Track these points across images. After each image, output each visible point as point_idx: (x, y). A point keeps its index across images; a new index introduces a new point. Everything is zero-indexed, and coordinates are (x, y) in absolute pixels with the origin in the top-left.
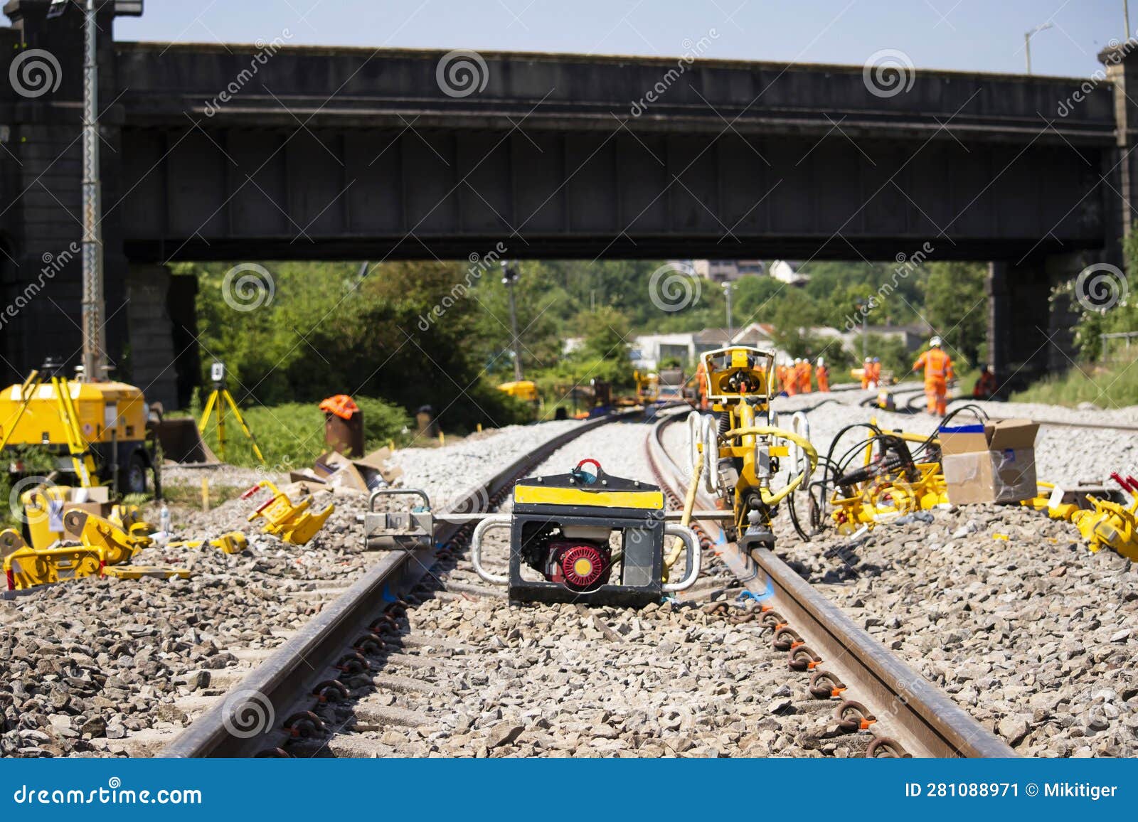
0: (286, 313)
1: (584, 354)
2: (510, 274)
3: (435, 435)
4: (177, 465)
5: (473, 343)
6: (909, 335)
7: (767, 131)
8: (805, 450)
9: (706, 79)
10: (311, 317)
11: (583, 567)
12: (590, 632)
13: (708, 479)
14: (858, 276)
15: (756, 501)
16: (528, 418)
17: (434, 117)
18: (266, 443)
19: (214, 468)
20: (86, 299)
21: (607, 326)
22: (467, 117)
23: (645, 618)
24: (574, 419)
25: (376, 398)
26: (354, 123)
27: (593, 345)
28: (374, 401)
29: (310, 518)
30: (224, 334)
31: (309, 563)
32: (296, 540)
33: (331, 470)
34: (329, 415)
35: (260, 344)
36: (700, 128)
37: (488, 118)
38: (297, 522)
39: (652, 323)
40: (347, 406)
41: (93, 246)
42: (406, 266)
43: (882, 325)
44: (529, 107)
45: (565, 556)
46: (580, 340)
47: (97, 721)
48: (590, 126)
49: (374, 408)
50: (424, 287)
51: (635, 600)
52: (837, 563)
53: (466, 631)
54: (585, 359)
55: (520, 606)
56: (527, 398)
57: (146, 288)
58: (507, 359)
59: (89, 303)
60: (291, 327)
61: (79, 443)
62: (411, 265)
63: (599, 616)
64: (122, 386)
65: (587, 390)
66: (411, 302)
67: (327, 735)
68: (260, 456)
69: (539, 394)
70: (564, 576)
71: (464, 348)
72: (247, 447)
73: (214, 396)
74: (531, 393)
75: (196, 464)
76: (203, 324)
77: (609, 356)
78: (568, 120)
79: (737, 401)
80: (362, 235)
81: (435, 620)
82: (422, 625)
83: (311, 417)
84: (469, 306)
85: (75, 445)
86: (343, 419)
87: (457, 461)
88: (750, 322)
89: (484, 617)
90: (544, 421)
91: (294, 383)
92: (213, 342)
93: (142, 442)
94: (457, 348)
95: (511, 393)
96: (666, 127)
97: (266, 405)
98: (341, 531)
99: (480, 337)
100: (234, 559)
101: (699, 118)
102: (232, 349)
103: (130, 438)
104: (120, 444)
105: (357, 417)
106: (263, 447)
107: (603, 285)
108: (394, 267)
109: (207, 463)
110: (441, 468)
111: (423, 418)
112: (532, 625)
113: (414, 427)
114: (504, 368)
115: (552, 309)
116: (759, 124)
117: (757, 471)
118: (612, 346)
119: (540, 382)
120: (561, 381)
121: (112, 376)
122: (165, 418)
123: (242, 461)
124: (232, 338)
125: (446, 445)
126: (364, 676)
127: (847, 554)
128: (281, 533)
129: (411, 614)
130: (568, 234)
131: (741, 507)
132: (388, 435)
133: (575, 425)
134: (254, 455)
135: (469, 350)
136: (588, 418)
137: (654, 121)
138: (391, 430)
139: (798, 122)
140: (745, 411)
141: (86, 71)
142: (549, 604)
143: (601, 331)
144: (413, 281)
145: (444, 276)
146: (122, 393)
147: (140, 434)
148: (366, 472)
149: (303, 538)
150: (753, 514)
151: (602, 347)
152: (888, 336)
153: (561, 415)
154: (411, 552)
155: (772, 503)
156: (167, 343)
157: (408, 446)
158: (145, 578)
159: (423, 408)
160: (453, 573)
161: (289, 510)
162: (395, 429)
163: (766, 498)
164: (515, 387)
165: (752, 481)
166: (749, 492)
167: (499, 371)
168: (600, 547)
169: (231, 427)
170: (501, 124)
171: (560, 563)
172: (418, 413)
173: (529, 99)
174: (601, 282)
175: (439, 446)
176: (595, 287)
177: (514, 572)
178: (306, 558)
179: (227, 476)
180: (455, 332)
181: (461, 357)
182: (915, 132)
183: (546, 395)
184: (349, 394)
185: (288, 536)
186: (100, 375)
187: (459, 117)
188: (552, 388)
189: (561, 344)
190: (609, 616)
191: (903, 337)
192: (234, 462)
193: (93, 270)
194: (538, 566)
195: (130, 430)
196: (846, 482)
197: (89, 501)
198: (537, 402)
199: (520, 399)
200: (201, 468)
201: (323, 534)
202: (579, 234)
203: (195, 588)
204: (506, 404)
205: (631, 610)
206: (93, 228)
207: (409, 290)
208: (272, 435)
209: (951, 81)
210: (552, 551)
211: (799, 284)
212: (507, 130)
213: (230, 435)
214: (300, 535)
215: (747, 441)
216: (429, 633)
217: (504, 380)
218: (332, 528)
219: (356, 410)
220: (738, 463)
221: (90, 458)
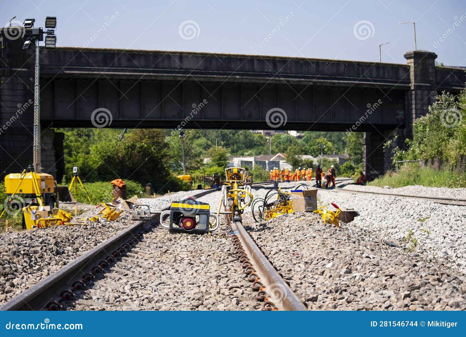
0: (97, 147)
1: (211, 164)
2: (182, 134)
3: (153, 194)
4: (61, 202)
5: (167, 160)
6: (340, 158)
7: (278, 82)
8: (250, 196)
9: (256, 63)
10: (106, 149)
11: (189, 224)
12: (189, 240)
13: (224, 203)
14: (324, 135)
15: (237, 209)
16: (187, 188)
17: (154, 76)
18: (92, 195)
19: (75, 203)
20: (34, 145)
21: (220, 153)
22: (166, 76)
23: (204, 237)
24: (204, 189)
25: (131, 180)
26: (124, 78)
27: (214, 161)
28: (130, 181)
29: (115, 214)
30: (73, 155)
31: (116, 225)
32: (111, 220)
33: (118, 203)
34: (114, 186)
35: (87, 159)
36: (253, 81)
37: (174, 76)
38: (112, 214)
39: (240, 152)
40: (121, 183)
41: (37, 127)
42: (142, 130)
43: (329, 154)
44: (188, 73)
45: (184, 221)
46: (209, 159)
47: (77, 248)
48: (212, 80)
49: (130, 184)
50: (148, 138)
51: (202, 232)
52: (262, 227)
53: (158, 239)
54: (211, 166)
55: (172, 234)
56: (188, 181)
57: (46, 138)
58: (180, 166)
59: (36, 146)
60: (98, 153)
61: (39, 192)
62: (144, 130)
63: (192, 236)
64: (46, 175)
65: (211, 178)
66: (144, 143)
67: (126, 253)
68: (90, 200)
69: (192, 179)
70: (184, 226)
71: (164, 162)
72: (85, 197)
73: (74, 178)
74: (189, 179)
75: (68, 202)
76: (66, 151)
77: (220, 165)
78: (204, 77)
79: (234, 182)
80: (126, 119)
81: (150, 237)
82: (147, 238)
83: (107, 187)
84: (166, 145)
85: (38, 193)
86: (119, 188)
87: (159, 202)
88: (278, 153)
89: (163, 236)
90: (193, 190)
91: (100, 174)
92: (69, 158)
93: (53, 193)
94: (161, 161)
95: (181, 179)
96: (240, 81)
97: (90, 182)
98: (124, 218)
99: (171, 158)
100: (96, 223)
101: (253, 77)
102: (76, 161)
103: (49, 192)
104: (46, 194)
105: (124, 187)
106: (91, 197)
107: (221, 137)
108: (138, 131)
109: (72, 202)
110: (153, 204)
111: (148, 188)
112: (175, 238)
113: (144, 191)
114: (179, 169)
115: (200, 145)
116: (275, 80)
117: (237, 201)
118: (221, 161)
119: (193, 175)
120: (201, 174)
121: (43, 171)
122: (58, 186)
123: (84, 202)
124: (76, 156)
125: (156, 198)
126: (133, 245)
127: (264, 225)
128: (107, 218)
129: (144, 235)
130: (203, 120)
131: (233, 211)
132: (135, 194)
133: (204, 191)
134: (88, 200)
135: (166, 163)
136: (209, 189)
137: (236, 78)
138: (136, 192)
139: (290, 79)
140: (235, 185)
141: (36, 67)
142: (180, 233)
143: (218, 155)
144: (145, 136)
145: (157, 134)
146: (47, 177)
147: (52, 191)
148: (129, 204)
149: (114, 219)
150: (236, 212)
151: (217, 162)
152: (331, 159)
153: (200, 188)
154: (145, 222)
155: (241, 209)
156: (53, 158)
157: (142, 197)
158: (75, 226)
159: (148, 184)
160: (156, 229)
161: (110, 211)
162: (138, 192)
163: (240, 208)
164: (183, 177)
165: (236, 204)
166: (235, 206)
167: (177, 171)
168: (193, 219)
169: (79, 190)
170: (179, 79)
171: (183, 223)
172: (146, 186)
173: (189, 69)
174: (220, 135)
175: (154, 198)
176: (217, 137)
177: (171, 225)
178: (115, 224)
179: (80, 206)
180: (160, 156)
181: (163, 165)
182: (334, 83)
183: (195, 180)
184: (121, 178)
185: (109, 219)
186: (39, 171)
187: (163, 76)
188: (197, 177)
189: (202, 160)
190: (195, 236)
191: (338, 159)
192: (82, 202)
193: (37, 135)
194: (177, 224)
195: (49, 189)
196: (269, 206)
197: (44, 210)
198: (191, 183)
199: (185, 181)
200: (70, 203)
201: (119, 219)
202: (208, 120)
203: (89, 228)
204: (180, 183)
205: (200, 235)
206: (37, 121)
207: (143, 139)
208: (94, 193)
209: (348, 64)
210: (181, 220)
211: (299, 137)
212: (181, 81)
213: (79, 193)
214: (113, 218)
215: (236, 193)
216: (149, 239)
217: (179, 174)
218: (121, 218)
219: (124, 184)
220: (233, 199)
221: (42, 198)
